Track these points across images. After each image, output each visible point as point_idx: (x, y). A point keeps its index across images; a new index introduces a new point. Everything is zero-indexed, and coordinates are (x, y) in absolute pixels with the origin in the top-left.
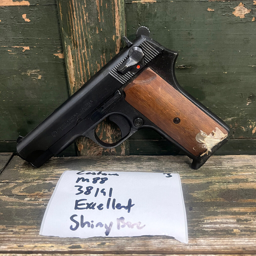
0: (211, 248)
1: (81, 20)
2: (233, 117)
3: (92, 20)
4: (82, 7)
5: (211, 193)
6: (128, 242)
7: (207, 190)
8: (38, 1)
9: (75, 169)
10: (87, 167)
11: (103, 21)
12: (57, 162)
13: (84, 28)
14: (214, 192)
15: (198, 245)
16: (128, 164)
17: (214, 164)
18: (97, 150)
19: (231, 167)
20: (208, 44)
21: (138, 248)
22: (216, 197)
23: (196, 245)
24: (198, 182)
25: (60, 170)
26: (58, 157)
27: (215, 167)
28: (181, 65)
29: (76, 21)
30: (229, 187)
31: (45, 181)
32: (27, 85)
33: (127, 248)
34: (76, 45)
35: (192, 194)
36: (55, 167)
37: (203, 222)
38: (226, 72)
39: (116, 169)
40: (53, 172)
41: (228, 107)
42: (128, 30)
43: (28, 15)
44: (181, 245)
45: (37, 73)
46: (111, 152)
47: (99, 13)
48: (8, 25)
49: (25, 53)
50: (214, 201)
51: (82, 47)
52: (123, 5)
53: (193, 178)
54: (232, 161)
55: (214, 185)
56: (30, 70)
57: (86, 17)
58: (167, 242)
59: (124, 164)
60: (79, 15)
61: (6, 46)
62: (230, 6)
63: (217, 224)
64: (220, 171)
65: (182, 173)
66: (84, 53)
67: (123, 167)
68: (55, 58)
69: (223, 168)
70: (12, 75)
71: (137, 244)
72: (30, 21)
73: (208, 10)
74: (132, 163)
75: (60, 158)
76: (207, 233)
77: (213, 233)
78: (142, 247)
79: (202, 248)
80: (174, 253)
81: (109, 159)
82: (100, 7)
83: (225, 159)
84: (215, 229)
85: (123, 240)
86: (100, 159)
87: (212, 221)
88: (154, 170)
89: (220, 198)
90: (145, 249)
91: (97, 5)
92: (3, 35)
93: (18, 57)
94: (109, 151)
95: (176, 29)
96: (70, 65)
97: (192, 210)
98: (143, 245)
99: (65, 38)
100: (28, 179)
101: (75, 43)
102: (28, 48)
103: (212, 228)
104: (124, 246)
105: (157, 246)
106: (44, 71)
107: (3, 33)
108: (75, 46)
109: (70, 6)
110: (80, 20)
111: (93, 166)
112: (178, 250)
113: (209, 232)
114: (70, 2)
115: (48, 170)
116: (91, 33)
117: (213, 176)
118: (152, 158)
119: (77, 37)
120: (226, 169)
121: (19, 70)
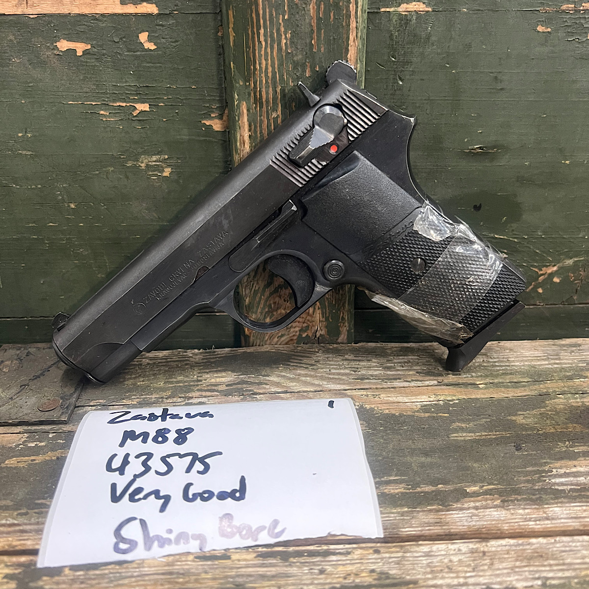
0: (578, 524)
1: (276, 46)
2: (576, 256)
3: (299, 47)
4: (279, 19)
5: (552, 416)
6: (402, 518)
7: (542, 410)
8: (175, 6)
9: (247, 372)
10: (272, 368)
11: (322, 49)
12: (203, 359)
13: (281, 64)
14: (557, 413)
15: (550, 518)
16: (359, 361)
17: (544, 356)
18: (287, 333)
19: (581, 362)
20: (534, 101)
21: (427, 528)
22: (567, 423)
23: (547, 519)
24: (519, 394)
25: (215, 375)
26: (201, 351)
27: (547, 362)
28: (476, 145)
29: (263, 49)
30: (586, 402)
31: (188, 400)
32: (138, 189)
33: (404, 530)
34: (258, 101)
35: (514, 418)
36: (200, 369)
37: (549, 474)
38: (567, 162)
39: (337, 371)
40: (201, 381)
41: (568, 236)
42: (368, 70)
43: (153, 34)
44: (517, 520)
45: (161, 163)
46: (317, 336)
47: (315, 31)
48: (106, 56)
49: (138, 119)
50: (562, 430)
51: (271, 105)
52: (365, 16)
53: (508, 387)
54: (579, 350)
55: (554, 399)
56: (147, 157)
57: (285, 41)
58: (485, 516)
59: (352, 360)
60: (270, 35)
61: (98, 102)
62: (583, 21)
63: (580, 476)
64: (561, 371)
65: (481, 376)
66: (275, 119)
67: (350, 368)
68: (203, 129)
69: (566, 364)
70: (104, 167)
71: (424, 521)
72: (156, 47)
73: (538, 28)
74: (369, 358)
75: (204, 351)
76: (563, 495)
77: (574, 494)
78: (436, 528)
79: (562, 525)
80: (503, 535)
81: (317, 350)
82: (319, 19)
83: (564, 347)
84: (579, 486)
85: (392, 515)
86: (297, 352)
87: (568, 471)
88: (421, 373)
89: (575, 425)
90: (442, 531)
91: (312, 15)
92: (93, 78)
93: (121, 127)
94: (312, 336)
95: (470, 70)
96: (243, 145)
97: (521, 449)
98: (436, 523)
99: (237, 85)
100: (148, 396)
101: (258, 97)
102: (145, 107)
103: (572, 485)
104: (396, 526)
105: (466, 524)
106: (178, 158)
107: (93, 74)
108: (256, 104)
109: (254, 15)
110: (272, 48)
111: (286, 367)
112: (512, 530)
113: (567, 492)
114: (253, 7)
115: (187, 376)
116: (295, 76)
117: (548, 382)
118: (408, 347)
119: (263, 85)
120: (571, 367)
121: (122, 157)
